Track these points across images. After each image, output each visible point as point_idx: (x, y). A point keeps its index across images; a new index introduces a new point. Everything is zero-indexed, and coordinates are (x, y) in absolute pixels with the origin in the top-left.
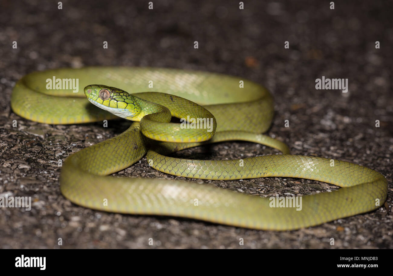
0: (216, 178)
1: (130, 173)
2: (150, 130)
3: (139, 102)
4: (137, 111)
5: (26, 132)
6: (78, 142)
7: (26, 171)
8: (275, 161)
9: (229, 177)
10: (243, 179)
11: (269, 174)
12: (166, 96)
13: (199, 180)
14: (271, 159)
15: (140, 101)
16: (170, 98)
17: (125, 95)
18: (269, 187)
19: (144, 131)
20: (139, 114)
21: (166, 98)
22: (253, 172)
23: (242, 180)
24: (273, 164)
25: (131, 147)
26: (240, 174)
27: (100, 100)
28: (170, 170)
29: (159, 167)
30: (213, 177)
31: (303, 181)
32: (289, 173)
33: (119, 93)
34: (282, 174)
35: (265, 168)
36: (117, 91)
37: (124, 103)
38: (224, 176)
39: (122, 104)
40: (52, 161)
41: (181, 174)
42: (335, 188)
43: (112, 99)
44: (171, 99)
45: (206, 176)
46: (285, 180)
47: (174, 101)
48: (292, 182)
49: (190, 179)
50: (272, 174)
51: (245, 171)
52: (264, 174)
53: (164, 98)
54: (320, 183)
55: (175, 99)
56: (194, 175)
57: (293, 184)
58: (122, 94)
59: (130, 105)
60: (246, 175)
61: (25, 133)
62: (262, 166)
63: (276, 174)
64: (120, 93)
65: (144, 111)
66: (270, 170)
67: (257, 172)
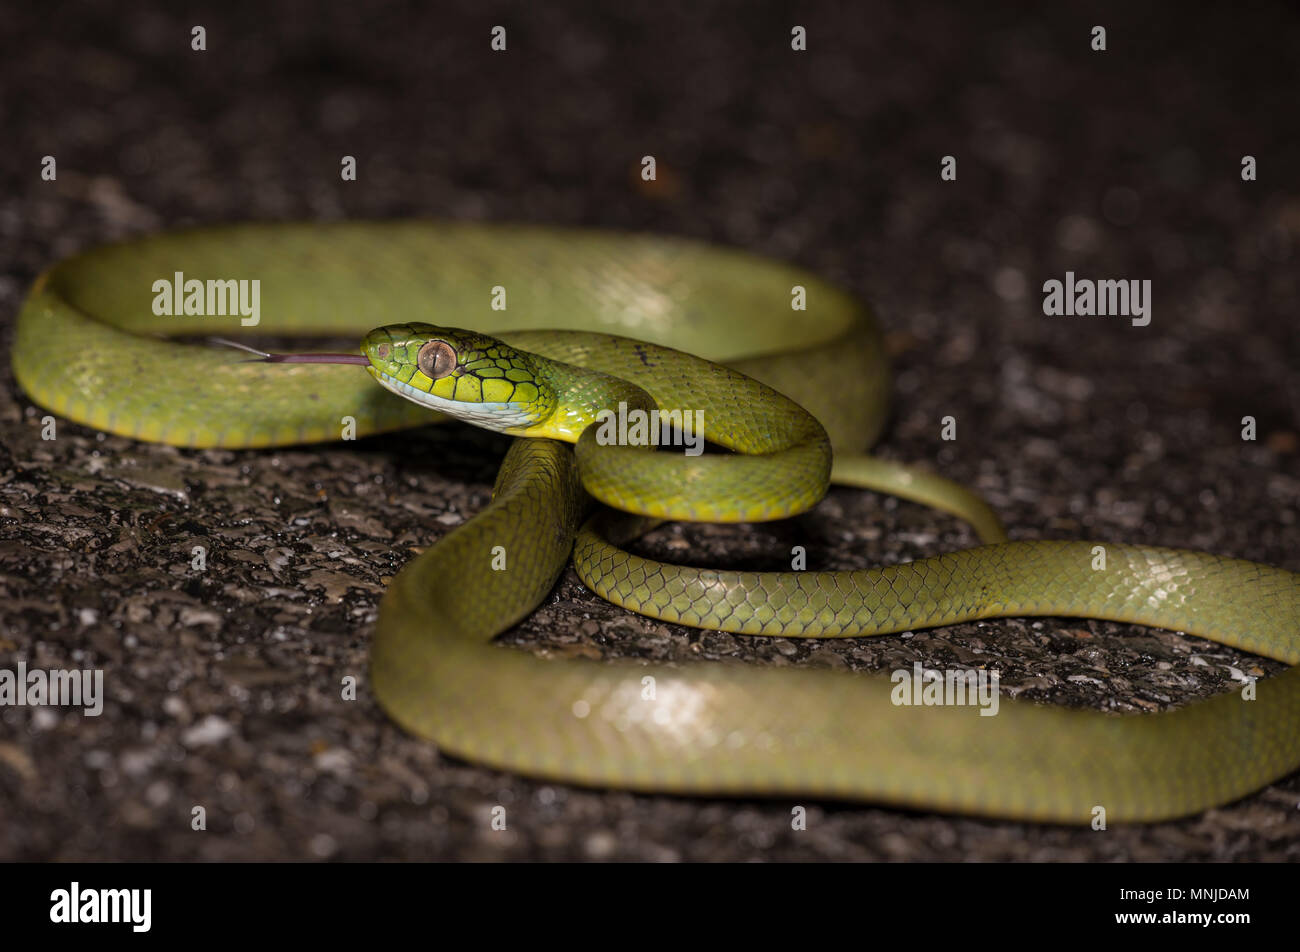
0: (834, 630)
1: (549, 625)
2: (631, 482)
3: (547, 372)
4: (546, 407)
5: (120, 480)
6: (311, 513)
7: (215, 636)
8: (1011, 566)
9: (875, 627)
10: (915, 632)
11: (993, 608)
12: (617, 347)
13: (779, 641)
14: (997, 560)
15: (548, 369)
16: (636, 354)
17: (503, 354)
18: (1002, 653)
19: (589, 481)
20: (551, 414)
21: (619, 351)
22: (946, 605)
23: (911, 635)
24: (1004, 575)
25: (551, 537)
26: (910, 616)
27: (422, 379)
28: (681, 610)
29: (638, 600)
30: (824, 628)
31: (1093, 626)
32: (1053, 603)
33: (485, 351)
34: (1030, 608)
35: (980, 590)
36: (478, 345)
37: (504, 382)
38: (859, 624)
39: (496, 388)
40: (273, 592)
41: (721, 622)
42: (1209, 650)
43: (463, 372)
44: (639, 357)
45: (805, 627)
46: (1037, 625)
47: (652, 365)
48: (1065, 633)
49: (748, 638)
50: (1002, 607)
51: (923, 604)
52: (978, 609)
53: (612, 352)
54: (1151, 632)
55: (656, 355)
56: (763, 626)
57: (1069, 640)
58: (493, 353)
59: (524, 389)
60: (925, 617)
61: (121, 485)
62: (974, 582)
63: (1013, 607)
64: (488, 349)
65: (566, 402)
66: (994, 597)
67: (958, 603)
